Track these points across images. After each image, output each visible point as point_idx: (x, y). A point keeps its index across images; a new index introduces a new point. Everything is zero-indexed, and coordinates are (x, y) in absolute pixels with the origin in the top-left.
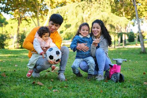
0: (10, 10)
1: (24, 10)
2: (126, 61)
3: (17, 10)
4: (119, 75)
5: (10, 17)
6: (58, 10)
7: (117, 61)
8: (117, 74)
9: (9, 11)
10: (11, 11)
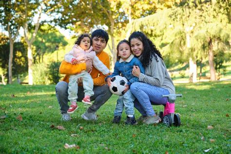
0: (69, 23)
1: (91, 22)
2: (181, 96)
3: (79, 23)
4: (172, 117)
5: (69, 33)
6: (142, 22)
7: (168, 97)
8: (170, 115)
9: (68, 25)
10: (71, 25)
